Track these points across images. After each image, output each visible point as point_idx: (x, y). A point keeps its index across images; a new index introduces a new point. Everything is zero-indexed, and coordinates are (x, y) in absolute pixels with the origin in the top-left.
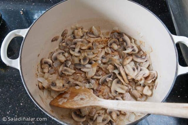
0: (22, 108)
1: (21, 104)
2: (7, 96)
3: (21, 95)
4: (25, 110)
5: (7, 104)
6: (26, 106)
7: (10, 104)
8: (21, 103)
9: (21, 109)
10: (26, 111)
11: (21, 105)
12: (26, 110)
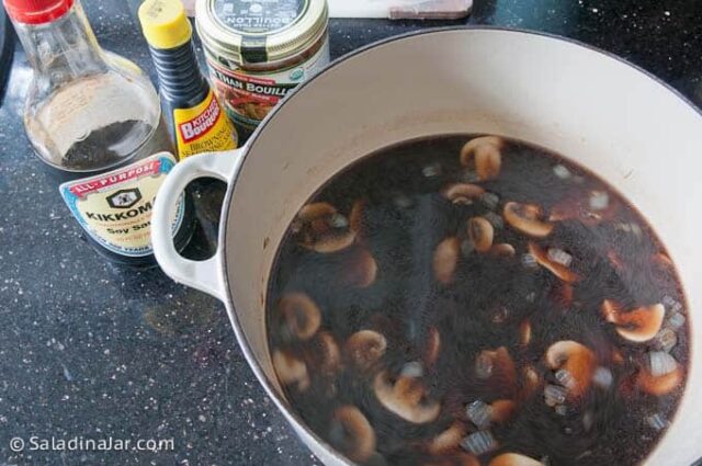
0: (207, 434)
1: (202, 418)
2: (146, 388)
3: (199, 385)
4: (217, 440)
5: (149, 417)
6: (221, 424)
7: (162, 417)
8: (199, 414)
9: (202, 435)
10: (219, 445)
11: (201, 422)
12: (221, 438)
